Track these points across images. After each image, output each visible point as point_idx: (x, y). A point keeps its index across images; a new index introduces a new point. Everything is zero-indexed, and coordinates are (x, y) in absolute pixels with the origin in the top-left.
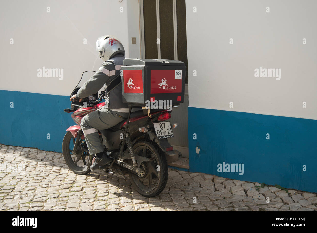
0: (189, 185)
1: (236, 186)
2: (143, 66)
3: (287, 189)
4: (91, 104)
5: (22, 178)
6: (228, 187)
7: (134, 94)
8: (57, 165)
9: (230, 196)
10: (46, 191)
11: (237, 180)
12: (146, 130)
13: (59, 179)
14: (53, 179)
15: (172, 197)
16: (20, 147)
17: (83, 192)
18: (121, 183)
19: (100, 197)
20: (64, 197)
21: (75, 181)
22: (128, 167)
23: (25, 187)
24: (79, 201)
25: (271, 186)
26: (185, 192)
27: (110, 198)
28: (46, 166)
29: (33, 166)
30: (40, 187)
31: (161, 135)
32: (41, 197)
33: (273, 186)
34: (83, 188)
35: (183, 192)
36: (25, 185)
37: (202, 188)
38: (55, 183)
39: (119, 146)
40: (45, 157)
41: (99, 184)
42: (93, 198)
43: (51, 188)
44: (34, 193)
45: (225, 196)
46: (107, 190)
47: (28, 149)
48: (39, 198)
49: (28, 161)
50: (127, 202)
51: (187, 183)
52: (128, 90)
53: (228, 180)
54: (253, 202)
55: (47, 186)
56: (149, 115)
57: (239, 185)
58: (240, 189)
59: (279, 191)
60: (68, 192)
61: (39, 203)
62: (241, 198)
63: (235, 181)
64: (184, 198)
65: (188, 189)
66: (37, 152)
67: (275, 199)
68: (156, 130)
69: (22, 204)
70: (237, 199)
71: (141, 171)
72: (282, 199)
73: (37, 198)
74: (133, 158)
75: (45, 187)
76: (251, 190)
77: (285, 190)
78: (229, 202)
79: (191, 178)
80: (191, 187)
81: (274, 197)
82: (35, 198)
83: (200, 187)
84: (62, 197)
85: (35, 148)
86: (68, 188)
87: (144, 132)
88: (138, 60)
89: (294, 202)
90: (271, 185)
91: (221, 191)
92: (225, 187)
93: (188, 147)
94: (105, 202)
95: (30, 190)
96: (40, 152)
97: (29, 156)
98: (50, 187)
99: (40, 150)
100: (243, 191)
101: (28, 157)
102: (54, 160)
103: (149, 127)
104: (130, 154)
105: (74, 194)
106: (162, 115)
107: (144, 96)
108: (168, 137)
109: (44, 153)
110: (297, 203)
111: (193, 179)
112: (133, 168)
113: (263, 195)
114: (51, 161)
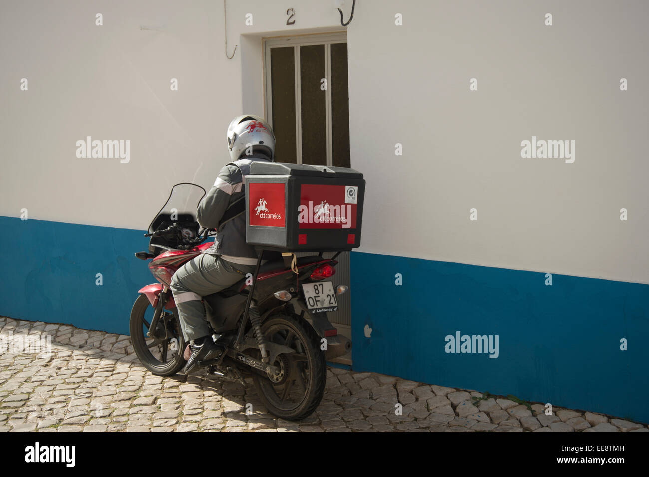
0: (351, 394)
1: (438, 397)
2: (287, 176)
3: (529, 402)
4: (187, 244)
5: (43, 381)
6: (423, 398)
7: (267, 228)
8: (110, 357)
9: (426, 416)
10: (88, 404)
11: (439, 387)
12: (287, 295)
13: (113, 383)
14: (100, 383)
15: (320, 417)
16: (40, 323)
17: (157, 407)
18: (226, 389)
19: (188, 416)
20: (121, 415)
21: (141, 386)
22: (252, 363)
23: (48, 396)
24: (149, 422)
25: (500, 398)
26: (344, 408)
27: (206, 417)
28: (88, 358)
29: (63, 359)
30: (76, 397)
31: (315, 307)
32: (78, 416)
33: (505, 398)
34: (156, 399)
35: (340, 408)
36: (49, 392)
37: (375, 400)
38: (104, 390)
39: (237, 324)
40: (87, 342)
41: (185, 392)
42: (175, 418)
43: (97, 398)
44: (66, 408)
45: (416, 415)
46: (200, 404)
47: (56, 327)
48: (74, 418)
49: (55, 349)
50: (238, 426)
51: (347, 391)
52: (256, 219)
53: (423, 385)
54: (467, 426)
55: (90, 394)
56: (294, 268)
57: (443, 395)
58: (445, 403)
59: (515, 406)
60: (128, 406)
61: (74, 426)
62: (445, 420)
63: (435, 387)
64: (343, 418)
65: (350, 401)
66: (73, 331)
67: (507, 421)
68: (307, 296)
69: (43, 428)
70: (439, 421)
71: (276, 372)
72: (520, 421)
73: (70, 418)
74: (262, 347)
75: (85, 396)
76: (464, 404)
77: (526, 405)
78: (424, 426)
79: (356, 382)
80: (354, 399)
81: (506, 418)
82: (67, 416)
83: (371, 398)
84: (117, 416)
85: (67, 325)
86: (129, 399)
87: (285, 299)
88: (277, 165)
89: (542, 426)
90: (501, 396)
91: (409, 406)
92: (417, 399)
93: (349, 325)
94: (196, 424)
95: (58, 402)
96: (78, 333)
97: (57, 339)
98: (96, 396)
99: (76, 328)
100: (449, 407)
101: (55, 342)
102: (104, 348)
103: (293, 291)
104: (257, 339)
105: (140, 411)
106: (319, 268)
107: (286, 233)
108: (328, 310)
109: (85, 335)
110: (547, 428)
111: (359, 384)
112: (262, 366)
113: (485, 413)
114: (98, 348)
